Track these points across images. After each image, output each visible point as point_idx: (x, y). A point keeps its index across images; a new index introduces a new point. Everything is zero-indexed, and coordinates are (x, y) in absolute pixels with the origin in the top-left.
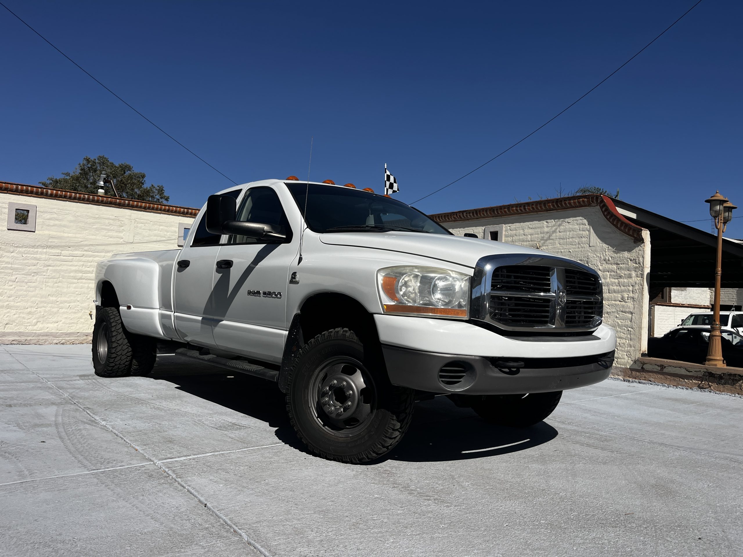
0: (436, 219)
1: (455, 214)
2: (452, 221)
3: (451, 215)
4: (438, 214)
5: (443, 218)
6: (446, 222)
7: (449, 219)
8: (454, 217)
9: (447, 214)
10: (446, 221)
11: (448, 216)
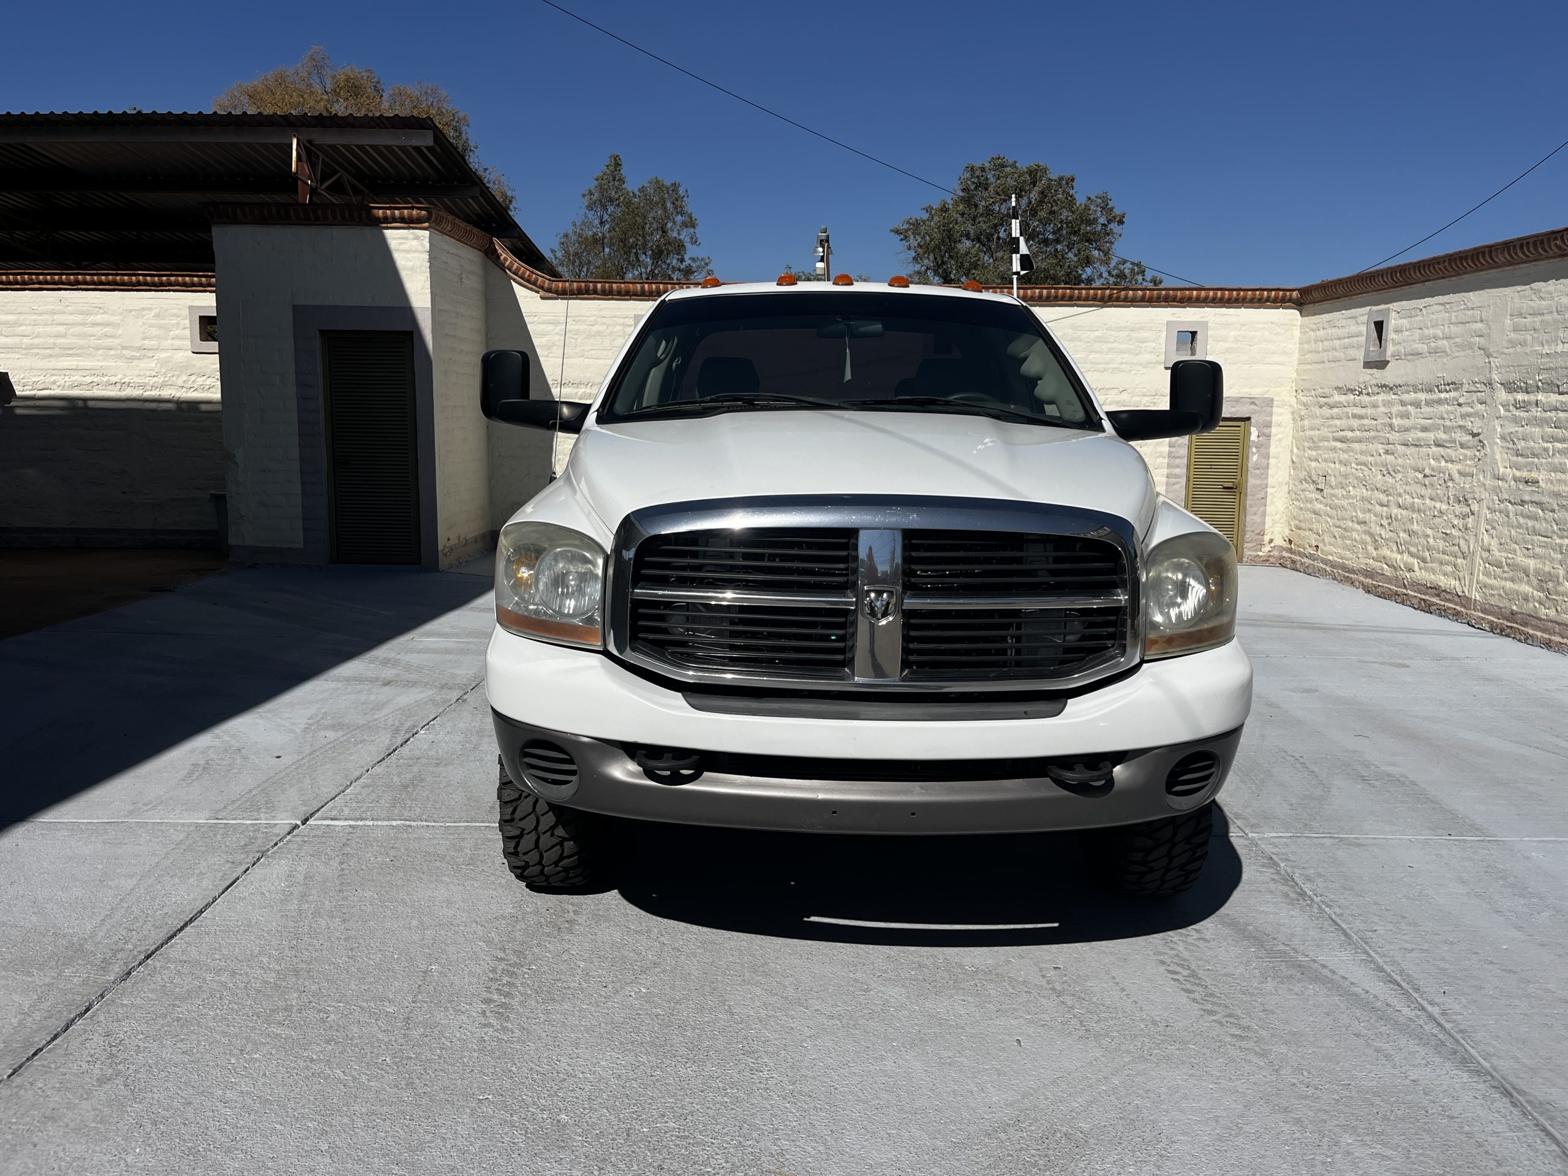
0: (1516, 254)
1: (1558, 235)
2: (1554, 257)
3: (1549, 240)
4: (1519, 239)
5: (1532, 249)
6: (1542, 260)
7: (1546, 251)
8: (1556, 245)
9: (1540, 238)
10: (1542, 257)
11: (1542, 242)
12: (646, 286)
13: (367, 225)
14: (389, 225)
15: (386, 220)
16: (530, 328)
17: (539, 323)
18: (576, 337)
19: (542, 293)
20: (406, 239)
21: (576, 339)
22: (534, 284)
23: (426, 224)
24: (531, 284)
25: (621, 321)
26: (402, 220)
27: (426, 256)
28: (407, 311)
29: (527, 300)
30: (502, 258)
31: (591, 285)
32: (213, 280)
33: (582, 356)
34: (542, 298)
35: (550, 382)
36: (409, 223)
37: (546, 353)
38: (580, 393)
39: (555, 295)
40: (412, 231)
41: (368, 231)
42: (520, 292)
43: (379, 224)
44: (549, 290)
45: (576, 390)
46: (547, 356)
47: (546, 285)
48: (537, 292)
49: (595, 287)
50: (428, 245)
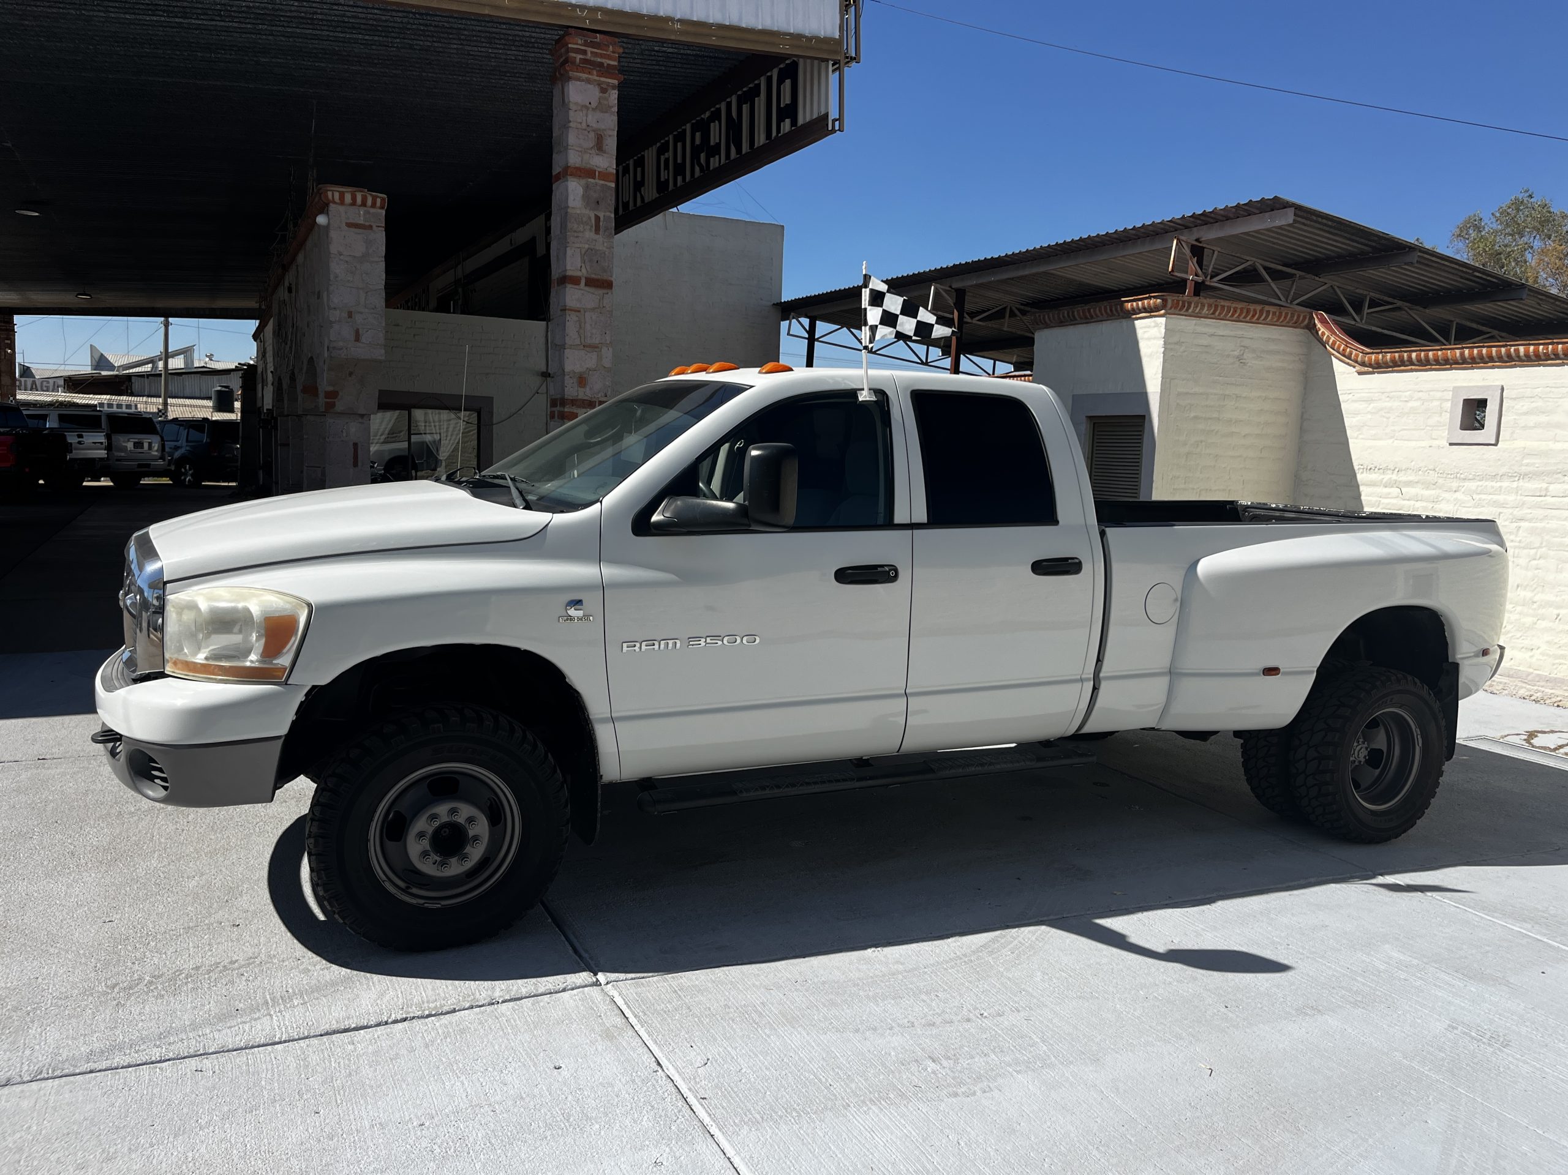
12: (1467, 352)
13: (1123, 318)
14: (1138, 316)
15: (1135, 311)
16: (1344, 407)
17: (1353, 401)
18: (1387, 415)
19: (1358, 368)
20: (1149, 327)
21: (1388, 418)
22: (1349, 358)
23: (1163, 312)
24: (1347, 357)
25: (1439, 395)
26: (1145, 310)
27: (1162, 342)
28: (1142, 397)
29: (1345, 375)
30: (1320, 333)
31: (1405, 354)
32: (1031, 378)
33: (1392, 437)
34: (1360, 373)
35: (1356, 468)
36: (1151, 311)
37: (1355, 435)
38: (1384, 481)
39: (1371, 369)
40: (1154, 319)
41: (1124, 322)
42: (1339, 367)
43: (1129, 315)
44: (1363, 364)
45: (1382, 477)
46: (1356, 438)
47: (1359, 359)
48: (1354, 367)
49: (1410, 357)
50: (1163, 331)
